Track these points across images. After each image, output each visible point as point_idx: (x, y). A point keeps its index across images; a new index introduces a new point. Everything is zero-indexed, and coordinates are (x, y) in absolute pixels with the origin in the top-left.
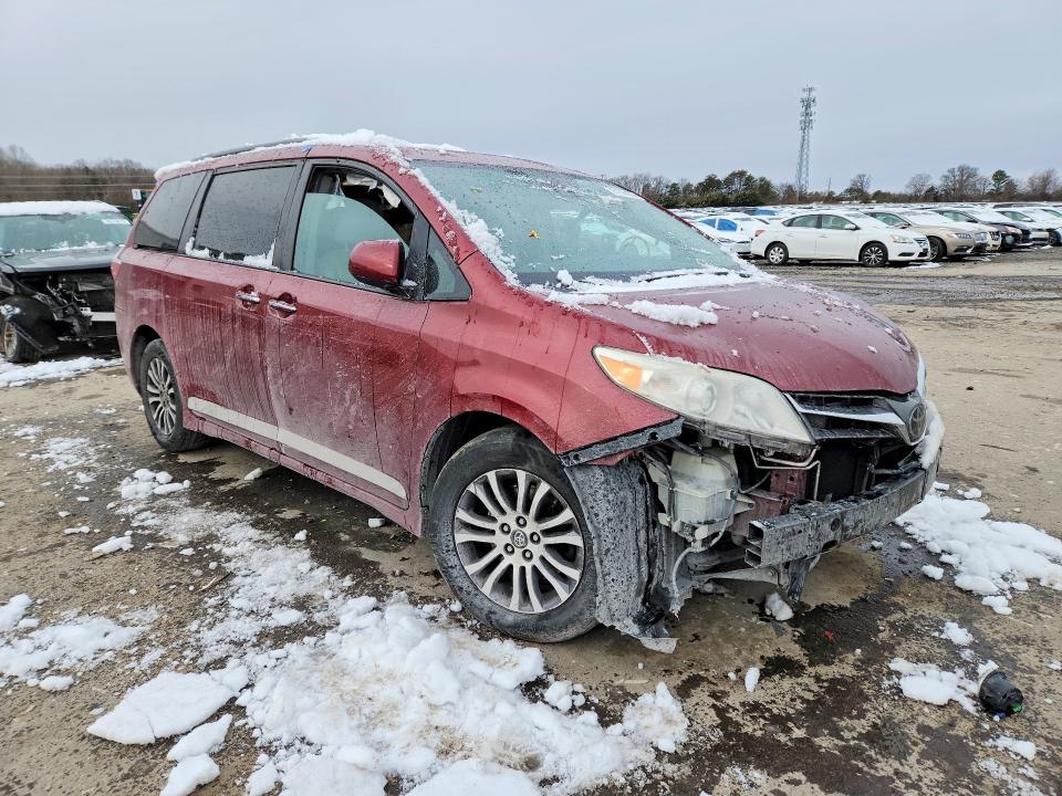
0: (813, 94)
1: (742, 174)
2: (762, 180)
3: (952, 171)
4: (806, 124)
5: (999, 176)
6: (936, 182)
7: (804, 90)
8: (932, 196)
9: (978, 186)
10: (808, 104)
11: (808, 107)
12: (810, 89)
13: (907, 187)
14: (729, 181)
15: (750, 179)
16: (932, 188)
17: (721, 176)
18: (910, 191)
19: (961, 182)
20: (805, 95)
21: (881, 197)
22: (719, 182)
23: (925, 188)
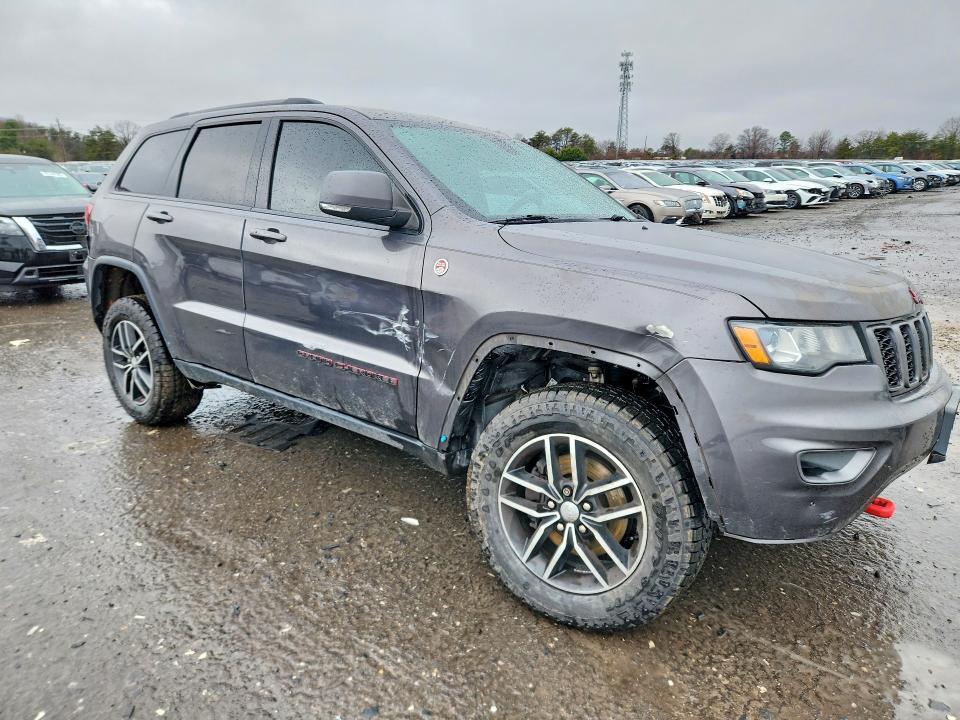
0: (631, 59)
1: (568, 131)
2: (586, 136)
3: (747, 131)
4: (625, 86)
5: (785, 136)
6: (734, 141)
7: (622, 55)
8: (731, 154)
9: (768, 146)
10: (626, 67)
11: (626, 70)
12: (628, 55)
13: (712, 145)
14: (556, 138)
15: (575, 136)
16: (731, 147)
17: (549, 133)
18: (713, 149)
19: (755, 142)
20: (623, 60)
21: (691, 154)
22: (547, 138)
23: (726, 147)
